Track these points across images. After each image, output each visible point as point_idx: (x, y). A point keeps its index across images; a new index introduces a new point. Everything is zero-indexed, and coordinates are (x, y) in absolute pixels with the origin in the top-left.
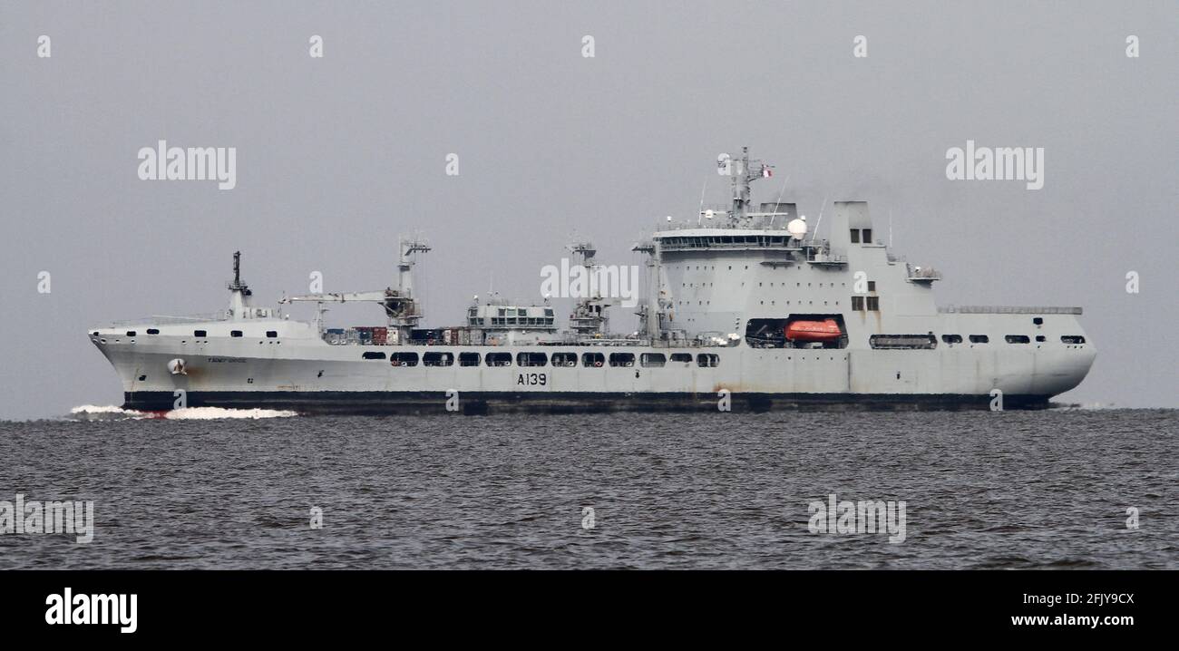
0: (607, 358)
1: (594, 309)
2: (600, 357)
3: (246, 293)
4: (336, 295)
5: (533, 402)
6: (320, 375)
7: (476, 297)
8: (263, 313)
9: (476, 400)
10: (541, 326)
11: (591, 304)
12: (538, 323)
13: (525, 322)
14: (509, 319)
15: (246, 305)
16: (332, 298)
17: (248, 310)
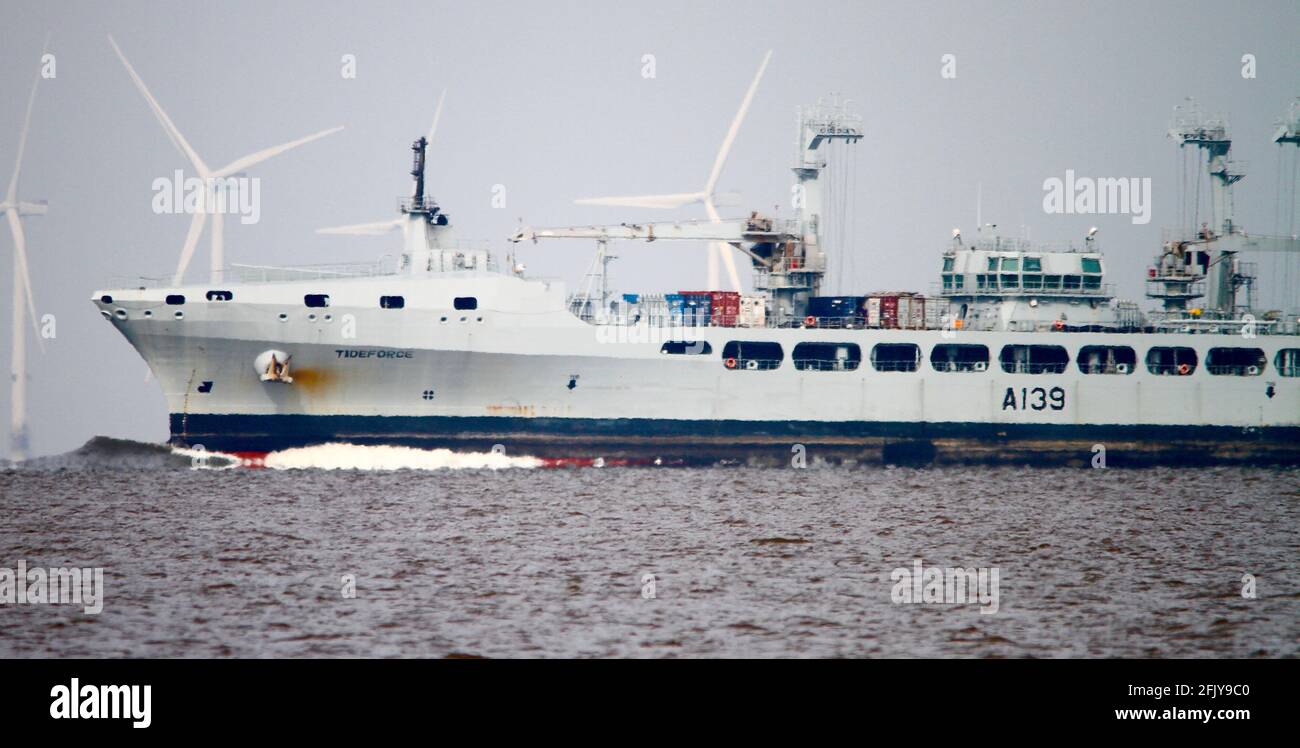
0: (1202, 356)
1: (1194, 258)
2: (1188, 357)
3: (436, 219)
4: (636, 227)
5: (1038, 445)
6: (572, 385)
7: (956, 232)
8: (468, 262)
9: (910, 439)
10: (1073, 292)
11: (1190, 248)
12: (1067, 286)
13: (1037, 283)
14: (1004, 277)
15: (433, 244)
16: (629, 232)
17: (436, 253)
